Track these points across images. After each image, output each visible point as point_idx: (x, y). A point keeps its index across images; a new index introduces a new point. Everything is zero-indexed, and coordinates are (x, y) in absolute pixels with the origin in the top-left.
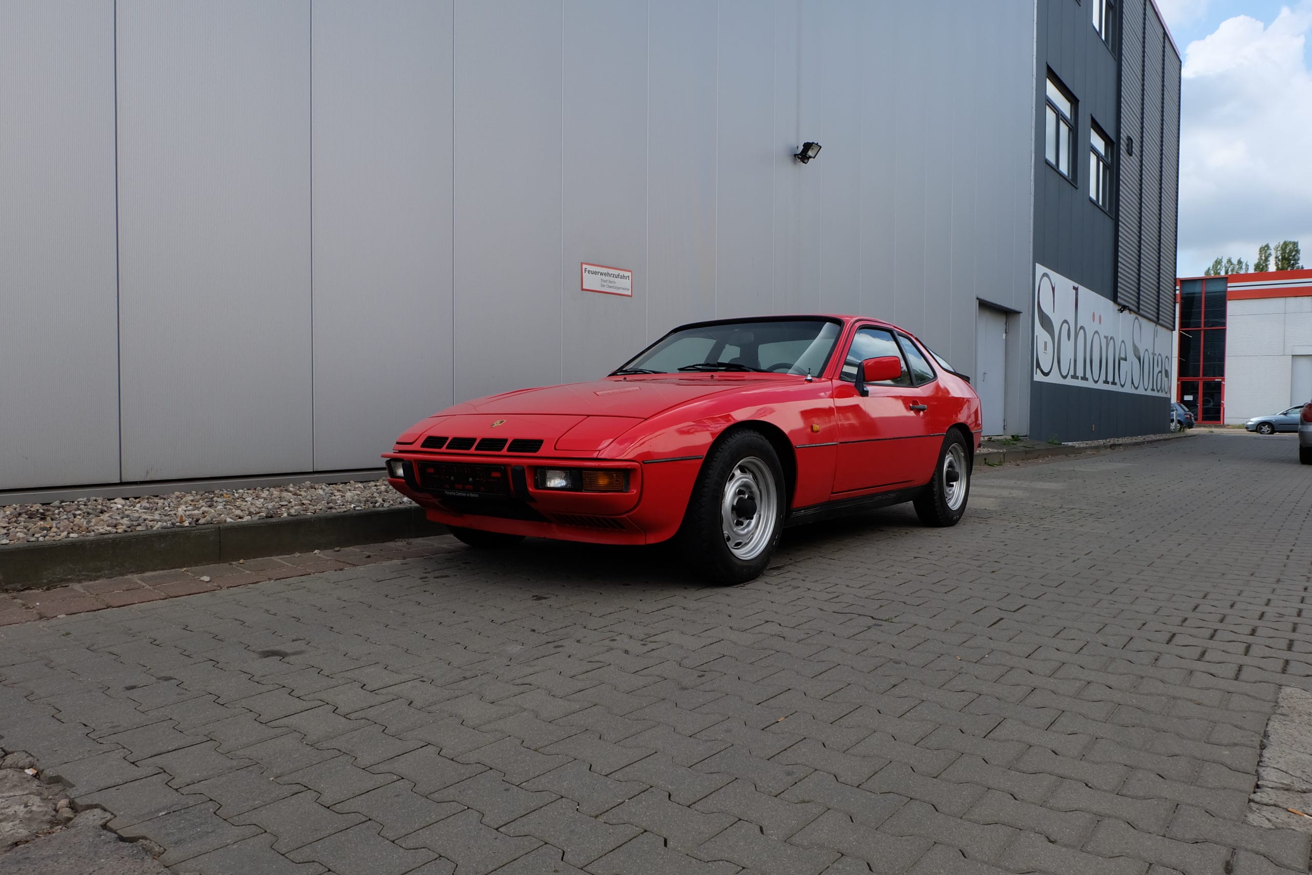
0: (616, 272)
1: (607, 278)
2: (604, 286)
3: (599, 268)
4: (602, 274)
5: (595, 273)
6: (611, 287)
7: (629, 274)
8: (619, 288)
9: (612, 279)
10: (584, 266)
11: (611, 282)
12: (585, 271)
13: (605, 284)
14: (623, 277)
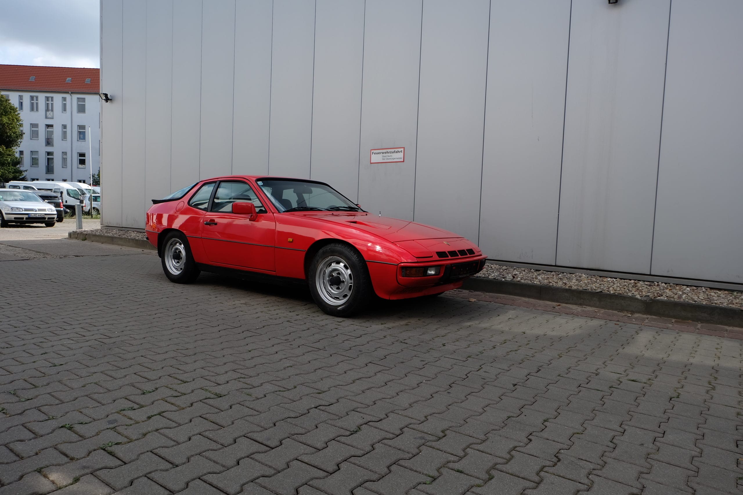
0: (393, 150)
1: (387, 155)
2: (384, 159)
3: (383, 150)
4: (383, 153)
5: (379, 153)
6: (389, 159)
7: (402, 149)
8: (395, 159)
9: (390, 154)
10: (372, 151)
11: (389, 156)
12: (373, 153)
13: (385, 158)
14: (398, 152)
